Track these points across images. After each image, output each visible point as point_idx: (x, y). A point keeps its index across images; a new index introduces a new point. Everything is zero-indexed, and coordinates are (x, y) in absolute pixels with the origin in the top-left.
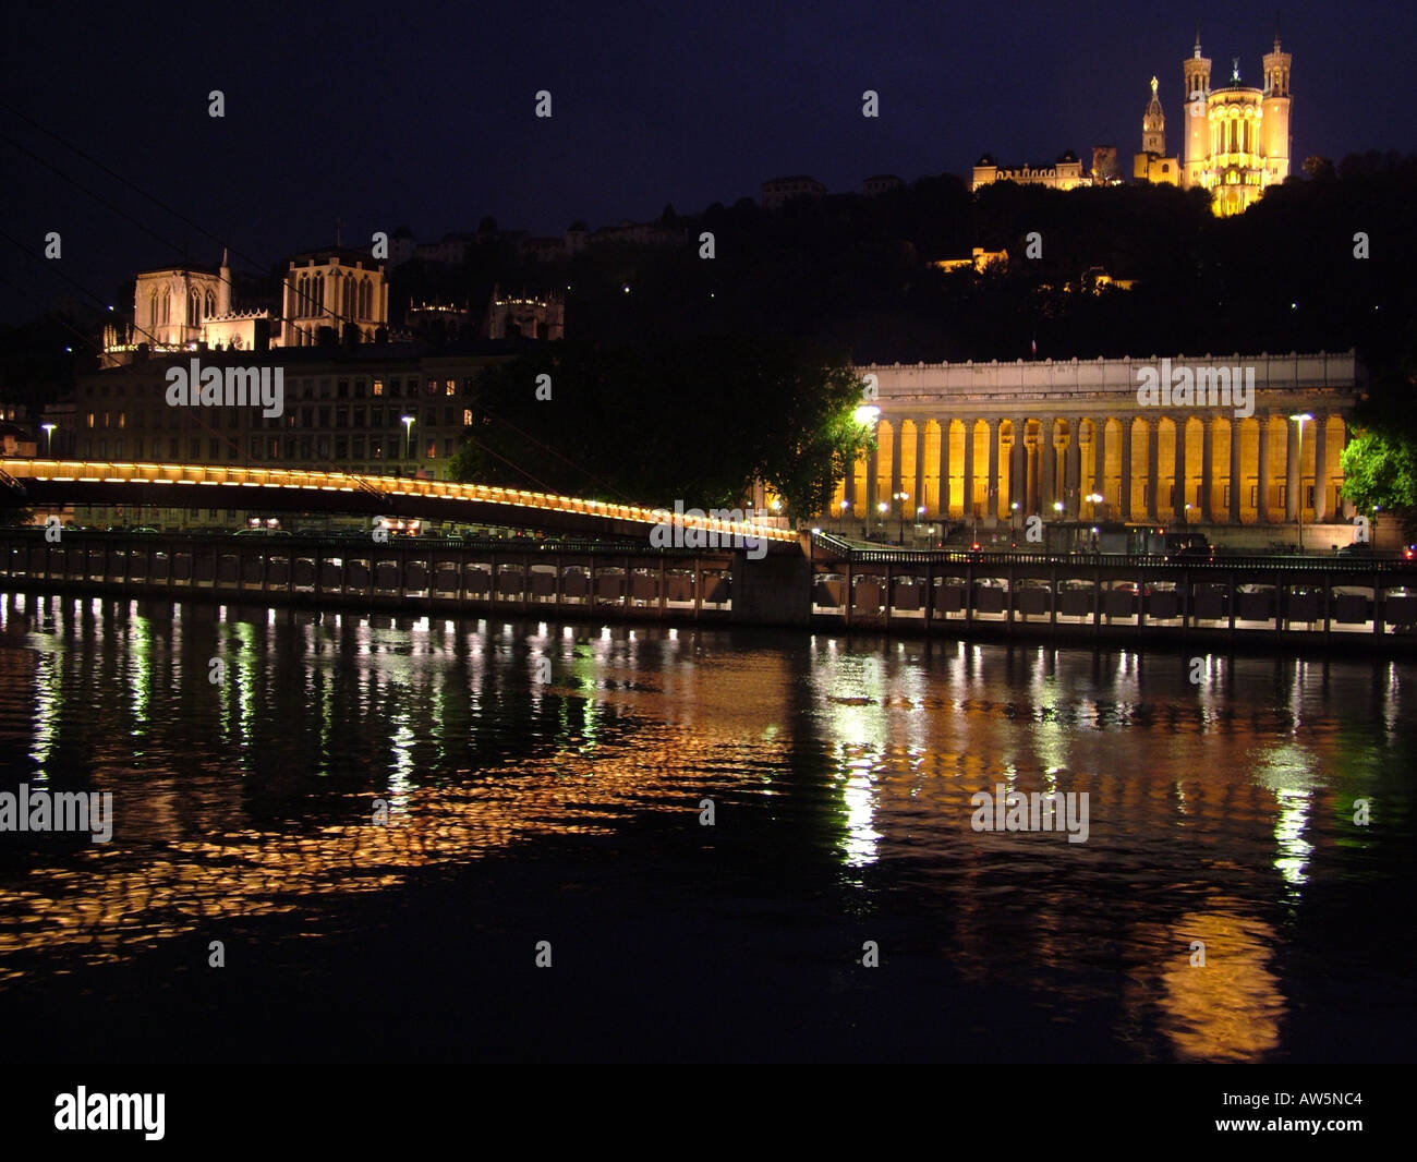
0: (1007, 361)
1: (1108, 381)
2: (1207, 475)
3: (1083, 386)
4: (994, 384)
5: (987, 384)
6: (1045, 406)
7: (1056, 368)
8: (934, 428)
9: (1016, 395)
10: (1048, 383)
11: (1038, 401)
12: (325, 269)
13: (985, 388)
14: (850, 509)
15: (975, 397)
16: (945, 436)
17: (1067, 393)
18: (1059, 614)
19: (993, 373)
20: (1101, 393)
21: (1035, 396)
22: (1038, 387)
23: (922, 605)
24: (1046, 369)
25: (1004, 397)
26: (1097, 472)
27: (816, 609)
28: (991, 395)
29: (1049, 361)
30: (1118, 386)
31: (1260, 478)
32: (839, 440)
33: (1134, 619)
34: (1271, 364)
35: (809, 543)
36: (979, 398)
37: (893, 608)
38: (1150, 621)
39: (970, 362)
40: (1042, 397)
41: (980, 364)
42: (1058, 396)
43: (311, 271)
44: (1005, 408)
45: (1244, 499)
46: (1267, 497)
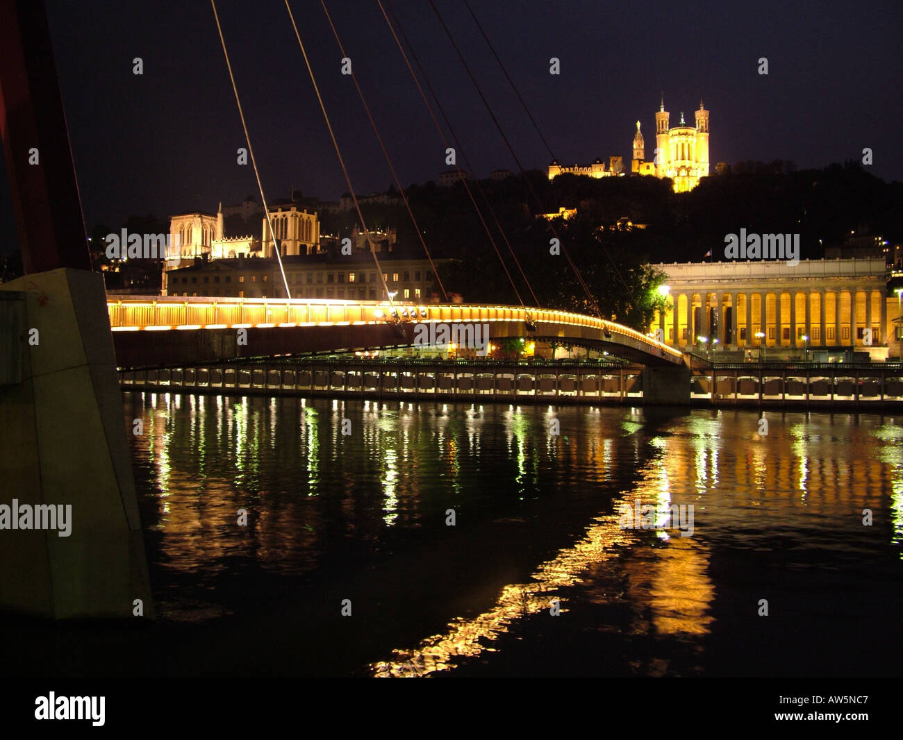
0: (696, 263)
1: (753, 273)
3: (739, 276)
4: (689, 274)
5: (686, 275)
6: (718, 287)
7: (724, 266)
9: (703, 280)
10: (720, 274)
11: (715, 284)
12: (288, 214)
13: (685, 277)
15: (679, 282)
17: (731, 279)
19: (689, 269)
20: (750, 279)
21: (714, 281)
22: (714, 276)
24: (718, 267)
25: (696, 282)
26: (747, 321)
27: (693, 395)
28: (689, 281)
29: (720, 262)
30: (758, 275)
31: (837, 323)
34: (841, 264)
36: (682, 282)
39: (675, 263)
40: (717, 281)
41: (681, 264)
42: (727, 281)
43: (280, 214)
44: (696, 287)
45: (828, 335)
46: (840, 334)
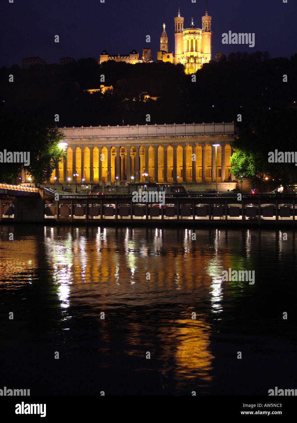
0: (113, 126)
1: (149, 133)
2: (184, 166)
3: (140, 135)
4: (109, 134)
5: (106, 134)
6: (127, 142)
7: (131, 128)
8: (87, 150)
9: (117, 138)
10: (128, 134)
11: (125, 140)
13: (106, 135)
14: (57, 180)
15: (102, 139)
16: (92, 153)
17: (135, 137)
18: (134, 216)
19: (109, 130)
20: (147, 137)
21: (124, 138)
22: (125, 135)
23: (84, 214)
24: (127, 129)
25: (112, 139)
26: (146, 165)
27: (46, 217)
28: (108, 138)
29: (128, 126)
30: (153, 134)
31: (203, 167)
32: (53, 155)
33: (160, 217)
34: (206, 126)
35: (43, 193)
36: (103, 139)
37: (74, 216)
38: (166, 218)
39: (100, 126)
40: (126, 138)
41: (104, 127)
42: (132, 138)
44: (113, 143)
45: (197, 174)
